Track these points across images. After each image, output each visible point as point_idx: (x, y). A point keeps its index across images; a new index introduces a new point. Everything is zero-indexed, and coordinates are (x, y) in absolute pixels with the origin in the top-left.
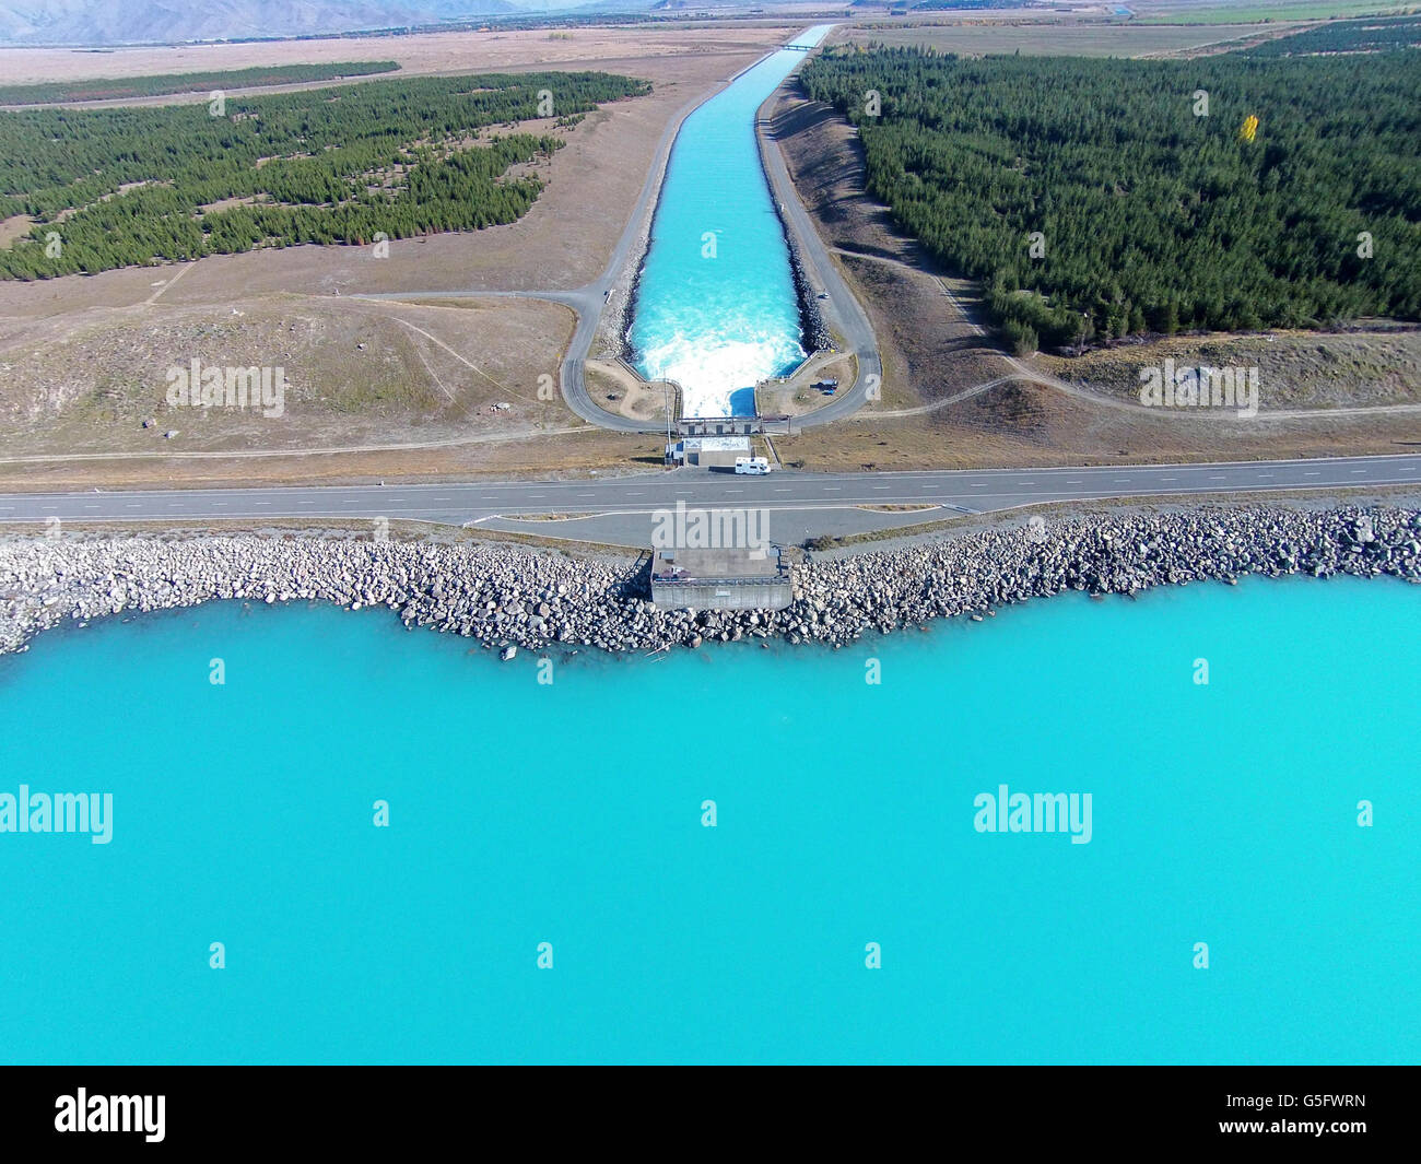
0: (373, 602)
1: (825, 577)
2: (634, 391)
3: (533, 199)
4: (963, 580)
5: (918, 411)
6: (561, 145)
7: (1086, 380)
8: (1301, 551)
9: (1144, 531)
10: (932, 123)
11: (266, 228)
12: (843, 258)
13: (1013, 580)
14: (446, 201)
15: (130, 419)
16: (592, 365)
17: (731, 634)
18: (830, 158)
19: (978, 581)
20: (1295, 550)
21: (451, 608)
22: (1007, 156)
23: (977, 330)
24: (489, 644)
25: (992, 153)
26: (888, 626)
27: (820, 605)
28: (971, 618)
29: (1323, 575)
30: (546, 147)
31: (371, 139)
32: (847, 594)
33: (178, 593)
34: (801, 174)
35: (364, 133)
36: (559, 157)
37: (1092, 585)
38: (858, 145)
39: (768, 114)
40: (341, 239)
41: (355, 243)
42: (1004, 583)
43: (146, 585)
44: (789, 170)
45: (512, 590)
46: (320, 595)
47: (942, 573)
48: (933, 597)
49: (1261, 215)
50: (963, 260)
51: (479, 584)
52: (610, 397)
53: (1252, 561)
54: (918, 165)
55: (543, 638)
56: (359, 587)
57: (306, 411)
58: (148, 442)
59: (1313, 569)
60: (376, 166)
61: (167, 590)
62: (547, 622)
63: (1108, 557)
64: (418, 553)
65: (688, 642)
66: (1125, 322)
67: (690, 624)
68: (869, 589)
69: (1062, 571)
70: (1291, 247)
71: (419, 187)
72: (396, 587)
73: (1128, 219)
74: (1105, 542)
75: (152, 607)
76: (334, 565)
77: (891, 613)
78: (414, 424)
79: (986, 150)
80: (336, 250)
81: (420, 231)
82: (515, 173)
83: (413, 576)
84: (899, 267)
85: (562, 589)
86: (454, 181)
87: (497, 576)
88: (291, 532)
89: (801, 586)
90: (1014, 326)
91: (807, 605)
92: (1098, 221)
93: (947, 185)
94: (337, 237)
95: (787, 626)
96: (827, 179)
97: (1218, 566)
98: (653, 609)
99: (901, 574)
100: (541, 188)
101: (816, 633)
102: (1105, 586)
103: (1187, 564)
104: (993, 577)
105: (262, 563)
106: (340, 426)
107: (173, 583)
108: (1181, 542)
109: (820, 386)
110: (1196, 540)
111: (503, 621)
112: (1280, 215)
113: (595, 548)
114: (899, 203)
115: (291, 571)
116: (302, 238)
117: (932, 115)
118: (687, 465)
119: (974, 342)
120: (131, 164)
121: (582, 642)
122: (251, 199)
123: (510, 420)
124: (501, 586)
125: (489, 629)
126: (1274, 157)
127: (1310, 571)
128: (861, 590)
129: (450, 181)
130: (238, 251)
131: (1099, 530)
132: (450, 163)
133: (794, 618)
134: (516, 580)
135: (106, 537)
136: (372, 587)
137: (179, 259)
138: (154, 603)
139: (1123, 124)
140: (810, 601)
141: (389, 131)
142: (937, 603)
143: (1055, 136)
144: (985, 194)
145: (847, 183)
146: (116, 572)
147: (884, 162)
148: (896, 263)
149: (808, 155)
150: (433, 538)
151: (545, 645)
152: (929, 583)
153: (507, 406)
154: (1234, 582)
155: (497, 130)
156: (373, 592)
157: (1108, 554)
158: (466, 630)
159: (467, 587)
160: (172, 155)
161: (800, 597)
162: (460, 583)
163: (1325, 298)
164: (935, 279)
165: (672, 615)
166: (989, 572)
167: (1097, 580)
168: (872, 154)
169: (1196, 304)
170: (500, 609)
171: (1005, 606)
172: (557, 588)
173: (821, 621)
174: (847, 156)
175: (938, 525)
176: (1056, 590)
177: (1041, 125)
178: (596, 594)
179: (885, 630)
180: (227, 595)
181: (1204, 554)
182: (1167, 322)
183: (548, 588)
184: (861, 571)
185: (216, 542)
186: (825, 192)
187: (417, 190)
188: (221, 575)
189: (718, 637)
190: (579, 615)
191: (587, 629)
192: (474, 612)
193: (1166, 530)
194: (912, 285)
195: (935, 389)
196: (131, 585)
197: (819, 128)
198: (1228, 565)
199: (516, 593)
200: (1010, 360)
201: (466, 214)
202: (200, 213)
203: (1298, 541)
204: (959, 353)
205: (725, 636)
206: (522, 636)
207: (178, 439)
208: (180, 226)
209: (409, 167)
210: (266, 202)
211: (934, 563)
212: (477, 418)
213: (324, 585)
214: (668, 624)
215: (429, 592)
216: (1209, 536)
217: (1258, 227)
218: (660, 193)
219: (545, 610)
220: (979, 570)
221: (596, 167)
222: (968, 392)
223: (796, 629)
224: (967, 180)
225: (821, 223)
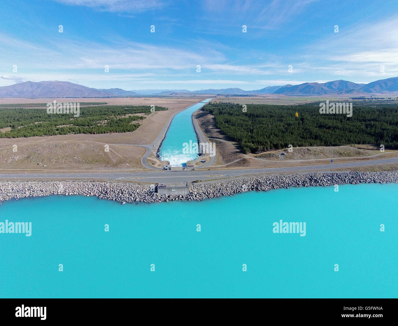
0: (92, 195)
1: (197, 188)
2: (158, 162)
3: (138, 127)
4: (228, 189)
5: (224, 165)
6: (145, 118)
7: (260, 157)
8: (302, 182)
9: (268, 179)
10: (231, 114)
11: (72, 130)
12: (210, 139)
13: (239, 189)
14: (117, 127)
15: (34, 163)
16: (149, 158)
17: (175, 199)
18: (208, 121)
19: (231, 189)
20: (301, 182)
21: (112, 195)
22: (247, 120)
23: (238, 150)
24: (119, 201)
25: (244, 119)
26: (211, 197)
27: (195, 193)
28: (230, 196)
29: (307, 186)
30: (142, 118)
31: (99, 116)
32: (201, 191)
33: (43, 193)
34: (202, 125)
35: (98, 114)
36: (144, 120)
37: (257, 189)
38: (214, 119)
39: (195, 114)
40: (91, 133)
41: (94, 134)
42: (237, 189)
43: (35, 191)
44: (199, 124)
45: (126, 191)
46: (79, 194)
47: (223, 187)
48: (221, 192)
49: (299, 129)
50: (236, 138)
51: (118, 190)
52: (153, 164)
53: (292, 184)
54: (227, 122)
55: (132, 201)
56: (89, 192)
57: (79, 163)
58: (38, 167)
59: (305, 185)
60: (100, 120)
61: (41, 193)
62: (133, 197)
63: (260, 184)
64: (105, 184)
65: (165, 201)
66: (269, 146)
67: (166, 197)
68: (207, 190)
69: (250, 187)
70: (305, 134)
71: (111, 124)
72: (98, 192)
73: (272, 130)
74: (259, 181)
75: (36, 196)
76: (84, 187)
77: (211, 195)
78: (105, 167)
79: (242, 119)
80: (89, 135)
81: (110, 132)
82: (134, 122)
83: (103, 189)
84: (222, 140)
85: (137, 191)
86: (119, 123)
87: (123, 189)
88: (74, 180)
89: (191, 190)
90: (245, 148)
91: (193, 193)
92: (265, 130)
93: (233, 125)
94: (90, 132)
95: (188, 198)
96: (207, 125)
97: (285, 185)
98: (158, 194)
99: (214, 187)
100: (140, 125)
101: (195, 199)
102: (260, 189)
103: (278, 185)
104: (235, 188)
105: (66, 186)
106: (87, 166)
107: (42, 191)
108: (276, 181)
109: (202, 162)
110: (279, 180)
111: (123, 198)
112: (303, 129)
113: (145, 183)
114: (222, 128)
115: (73, 188)
116: (81, 132)
117: (231, 113)
118: (168, 170)
119: (237, 152)
120: (39, 118)
121: (141, 201)
122: (69, 125)
123: (128, 167)
124: (123, 191)
125: (120, 199)
126: (302, 119)
127: (304, 185)
128: (205, 191)
129: (118, 123)
130: (65, 134)
131: (258, 179)
132: (118, 120)
133: (189, 196)
134: (127, 189)
135: (27, 181)
136: (92, 192)
137: (50, 135)
138: (37, 195)
139: (272, 114)
140: (193, 192)
141: (104, 114)
142: (222, 193)
143: (257, 116)
144: (242, 126)
145: (211, 126)
146: (28, 189)
147: (220, 121)
148: (221, 140)
149: (203, 121)
150: (109, 182)
151: (132, 202)
152: (220, 189)
153: (128, 164)
154: (288, 188)
155: (130, 115)
156: (93, 193)
157: (260, 183)
158: (114, 199)
159: (115, 191)
160: (49, 117)
161: (191, 192)
162: (114, 190)
163: (311, 142)
164: (230, 142)
165: (162, 196)
166: (234, 187)
167: (258, 188)
168: (217, 120)
169: (285, 144)
170: (123, 195)
171: (237, 193)
172: (136, 190)
173: (196, 197)
174: (212, 121)
175: (222, 178)
176: (249, 191)
177: (254, 115)
178: (145, 192)
179: (210, 198)
180: (55, 194)
181: (281, 183)
182: (278, 147)
183: (134, 191)
184: (205, 187)
185: (55, 182)
186: (206, 128)
187: (110, 124)
188: (55, 189)
189: (172, 200)
190: (141, 196)
191: (142, 199)
192: (116, 196)
193: (273, 178)
194: (224, 143)
195: (228, 161)
196: (31, 192)
197: (206, 116)
198: (287, 185)
199: (127, 192)
200: (245, 155)
201: (121, 129)
202: (56, 127)
203: (301, 180)
204: (233, 154)
205: (174, 199)
206: (127, 200)
207: (46, 167)
208: (51, 129)
209: (108, 121)
210: (72, 126)
211: (221, 185)
212: (120, 166)
213: (81, 191)
214: (161, 197)
215: (106, 192)
216: (282, 179)
217: (298, 131)
218: (168, 128)
219: (133, 195)
220: (232, 187)
221: (153, 122)
222: (235, 161)
223: (190, 198)
224: (238, 124)
225: (205, 133)
